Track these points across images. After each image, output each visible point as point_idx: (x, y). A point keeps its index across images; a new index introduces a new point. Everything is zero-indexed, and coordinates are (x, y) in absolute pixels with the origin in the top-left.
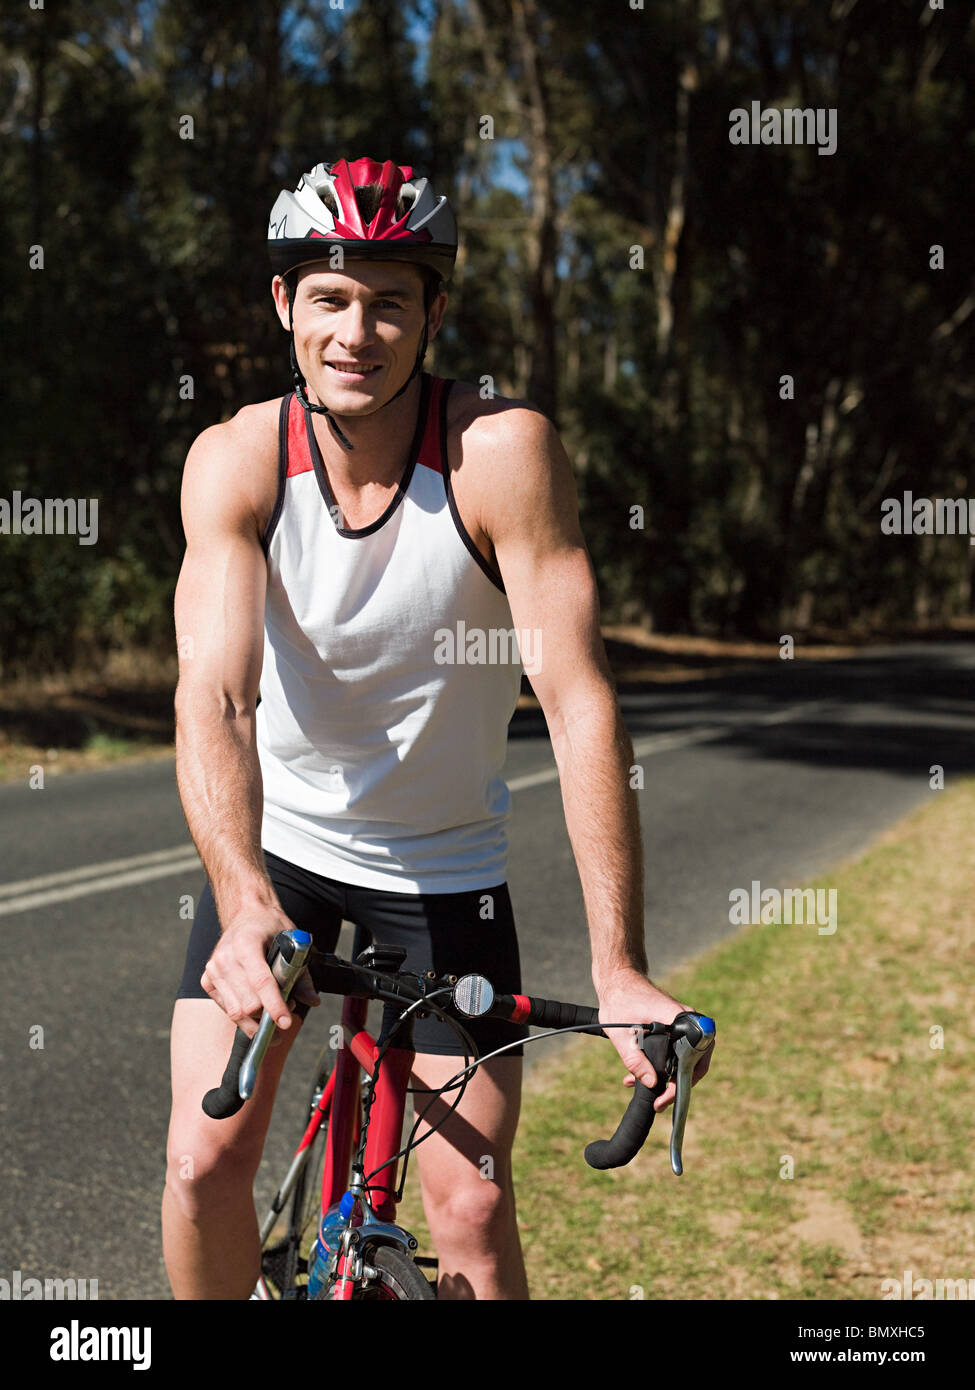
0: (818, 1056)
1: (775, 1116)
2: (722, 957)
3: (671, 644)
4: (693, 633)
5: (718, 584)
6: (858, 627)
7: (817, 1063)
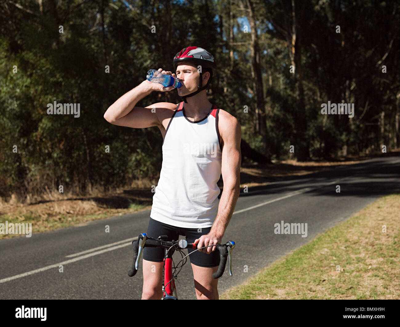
0: (322, 271)
1: (307, 286)
2: (301, 249)
3: (303, 164)
4: (311, 160)
5: (317, 145)
6: (362, 154)
7: (321, 273)
